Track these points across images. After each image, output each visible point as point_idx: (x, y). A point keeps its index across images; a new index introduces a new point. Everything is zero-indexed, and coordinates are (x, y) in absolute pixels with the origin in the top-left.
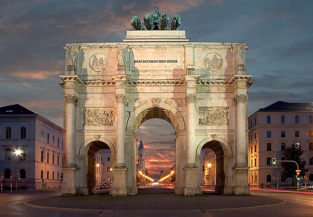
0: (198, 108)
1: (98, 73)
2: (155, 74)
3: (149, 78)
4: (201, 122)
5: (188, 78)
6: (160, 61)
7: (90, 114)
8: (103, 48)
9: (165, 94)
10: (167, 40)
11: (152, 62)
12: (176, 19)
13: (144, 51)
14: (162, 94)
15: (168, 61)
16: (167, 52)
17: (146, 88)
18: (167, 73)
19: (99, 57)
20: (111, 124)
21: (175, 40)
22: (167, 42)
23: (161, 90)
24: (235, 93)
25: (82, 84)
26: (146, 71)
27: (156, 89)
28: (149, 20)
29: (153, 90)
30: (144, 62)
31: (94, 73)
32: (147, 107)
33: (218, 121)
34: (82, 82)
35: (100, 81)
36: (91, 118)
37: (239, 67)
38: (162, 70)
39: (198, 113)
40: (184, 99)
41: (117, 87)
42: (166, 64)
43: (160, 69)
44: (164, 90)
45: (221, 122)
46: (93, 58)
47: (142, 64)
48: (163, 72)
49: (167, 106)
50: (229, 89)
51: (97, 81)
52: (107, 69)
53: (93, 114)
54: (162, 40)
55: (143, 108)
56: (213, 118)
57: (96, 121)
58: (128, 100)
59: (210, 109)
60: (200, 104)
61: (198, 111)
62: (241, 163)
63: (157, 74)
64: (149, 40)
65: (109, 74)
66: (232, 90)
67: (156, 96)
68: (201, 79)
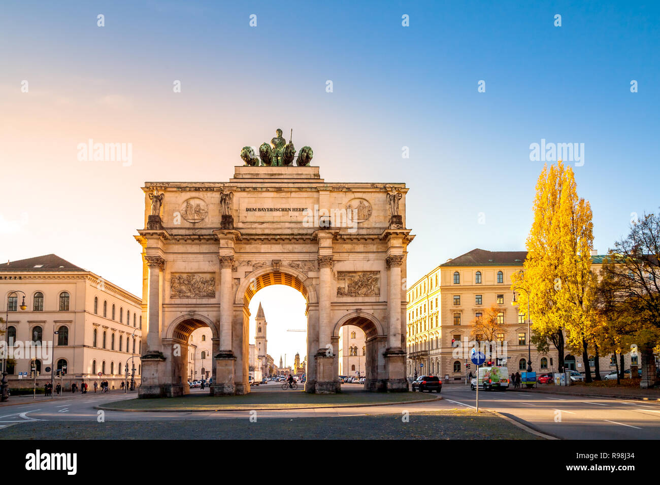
0: (336, 273)
1: (194, 225)
2: (275, 226)
3: (267, 232)
4: (340, 292)
5: (321, 234)
6: (283, 210)
7: (182, 281)
8: (201, 190)
9: (290, 255)
10: (292, 181)
11: (271, 210)
12: (305, 152)
13: (260, 195)
14: (285, 255)
15: (294, 210)
16: (292, 198)
17: (263, 246)
18: (292, 225)
19: (193, 203)
20: (212, 295)
21: (305, 181)
22: (294, 183)
23: (284, 249)
24: (389, 253)
25: (170, 240)
26: (263, 223)
27: (277, 248)
28: (267, 152)
29: (272, 249)
30: (259, 210)
31: (187, 225)
32: (264, 272)
33: (365, 290)
34: (169, 237)
35: (197, 237)
36: (184, 288)
37: (394, 220)
38: (285, 221)
39: (335, 280)
40: (316, 262)
41: (221, 246)
42: (291, 213)
43: (283, 219)
44: (288, 249)
45: (369, 292)
46: (185, 204)
47: (258, 213)
48: (287, 225)
49: (293, 271)
50: (380, 247)
51: (192, 237)
52: (206, 220)
53: (186, 282)
54: (286, 181)
55: (258, 274)
56: (357, 287)
57: (191, 292)
58: (237, 262)
59: (354, 274)
60: (339, 267)
61: (336, 276)
62: (395, 348)
63: (279, 226)
64: (267, 181)
65: (209, 226)
66: (384, 248)
67: (276, 257)
68: (341, 233)
